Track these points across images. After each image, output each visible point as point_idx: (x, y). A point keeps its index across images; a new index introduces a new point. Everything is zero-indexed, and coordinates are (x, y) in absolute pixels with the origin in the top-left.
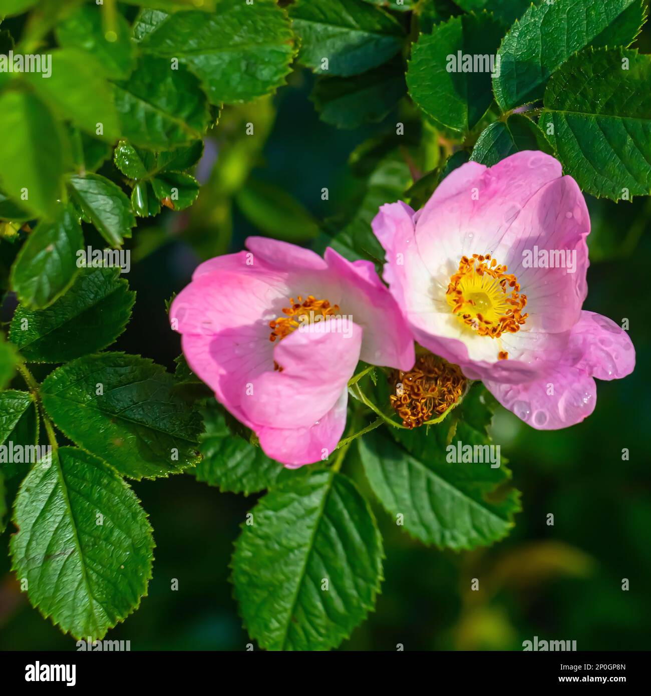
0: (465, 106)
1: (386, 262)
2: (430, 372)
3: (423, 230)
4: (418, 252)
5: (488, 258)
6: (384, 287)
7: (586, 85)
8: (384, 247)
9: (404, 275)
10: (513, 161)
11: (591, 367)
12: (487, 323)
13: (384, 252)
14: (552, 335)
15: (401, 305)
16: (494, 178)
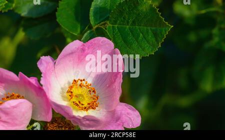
0: (79, 25)
1: (42, 77)
2: (59, 124)
3: (58, 67)
4: (56, 77)
5: (84, 80)
6: (41, 87)
7: (125, 14)
8: (42, 71)
9: (50, 85)
10: (94, 41)
11: (123, 123)
12: (82, 105)
13: (41, 73)
14: (108, 112)
15: (47, 94)
16: (86, 48)
